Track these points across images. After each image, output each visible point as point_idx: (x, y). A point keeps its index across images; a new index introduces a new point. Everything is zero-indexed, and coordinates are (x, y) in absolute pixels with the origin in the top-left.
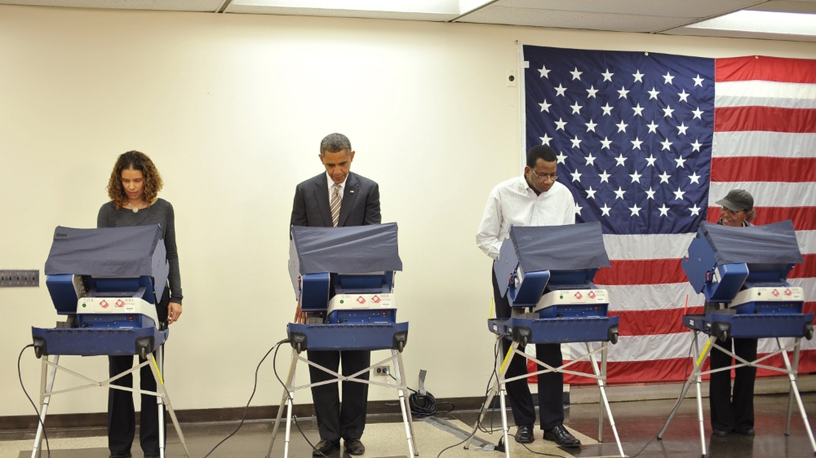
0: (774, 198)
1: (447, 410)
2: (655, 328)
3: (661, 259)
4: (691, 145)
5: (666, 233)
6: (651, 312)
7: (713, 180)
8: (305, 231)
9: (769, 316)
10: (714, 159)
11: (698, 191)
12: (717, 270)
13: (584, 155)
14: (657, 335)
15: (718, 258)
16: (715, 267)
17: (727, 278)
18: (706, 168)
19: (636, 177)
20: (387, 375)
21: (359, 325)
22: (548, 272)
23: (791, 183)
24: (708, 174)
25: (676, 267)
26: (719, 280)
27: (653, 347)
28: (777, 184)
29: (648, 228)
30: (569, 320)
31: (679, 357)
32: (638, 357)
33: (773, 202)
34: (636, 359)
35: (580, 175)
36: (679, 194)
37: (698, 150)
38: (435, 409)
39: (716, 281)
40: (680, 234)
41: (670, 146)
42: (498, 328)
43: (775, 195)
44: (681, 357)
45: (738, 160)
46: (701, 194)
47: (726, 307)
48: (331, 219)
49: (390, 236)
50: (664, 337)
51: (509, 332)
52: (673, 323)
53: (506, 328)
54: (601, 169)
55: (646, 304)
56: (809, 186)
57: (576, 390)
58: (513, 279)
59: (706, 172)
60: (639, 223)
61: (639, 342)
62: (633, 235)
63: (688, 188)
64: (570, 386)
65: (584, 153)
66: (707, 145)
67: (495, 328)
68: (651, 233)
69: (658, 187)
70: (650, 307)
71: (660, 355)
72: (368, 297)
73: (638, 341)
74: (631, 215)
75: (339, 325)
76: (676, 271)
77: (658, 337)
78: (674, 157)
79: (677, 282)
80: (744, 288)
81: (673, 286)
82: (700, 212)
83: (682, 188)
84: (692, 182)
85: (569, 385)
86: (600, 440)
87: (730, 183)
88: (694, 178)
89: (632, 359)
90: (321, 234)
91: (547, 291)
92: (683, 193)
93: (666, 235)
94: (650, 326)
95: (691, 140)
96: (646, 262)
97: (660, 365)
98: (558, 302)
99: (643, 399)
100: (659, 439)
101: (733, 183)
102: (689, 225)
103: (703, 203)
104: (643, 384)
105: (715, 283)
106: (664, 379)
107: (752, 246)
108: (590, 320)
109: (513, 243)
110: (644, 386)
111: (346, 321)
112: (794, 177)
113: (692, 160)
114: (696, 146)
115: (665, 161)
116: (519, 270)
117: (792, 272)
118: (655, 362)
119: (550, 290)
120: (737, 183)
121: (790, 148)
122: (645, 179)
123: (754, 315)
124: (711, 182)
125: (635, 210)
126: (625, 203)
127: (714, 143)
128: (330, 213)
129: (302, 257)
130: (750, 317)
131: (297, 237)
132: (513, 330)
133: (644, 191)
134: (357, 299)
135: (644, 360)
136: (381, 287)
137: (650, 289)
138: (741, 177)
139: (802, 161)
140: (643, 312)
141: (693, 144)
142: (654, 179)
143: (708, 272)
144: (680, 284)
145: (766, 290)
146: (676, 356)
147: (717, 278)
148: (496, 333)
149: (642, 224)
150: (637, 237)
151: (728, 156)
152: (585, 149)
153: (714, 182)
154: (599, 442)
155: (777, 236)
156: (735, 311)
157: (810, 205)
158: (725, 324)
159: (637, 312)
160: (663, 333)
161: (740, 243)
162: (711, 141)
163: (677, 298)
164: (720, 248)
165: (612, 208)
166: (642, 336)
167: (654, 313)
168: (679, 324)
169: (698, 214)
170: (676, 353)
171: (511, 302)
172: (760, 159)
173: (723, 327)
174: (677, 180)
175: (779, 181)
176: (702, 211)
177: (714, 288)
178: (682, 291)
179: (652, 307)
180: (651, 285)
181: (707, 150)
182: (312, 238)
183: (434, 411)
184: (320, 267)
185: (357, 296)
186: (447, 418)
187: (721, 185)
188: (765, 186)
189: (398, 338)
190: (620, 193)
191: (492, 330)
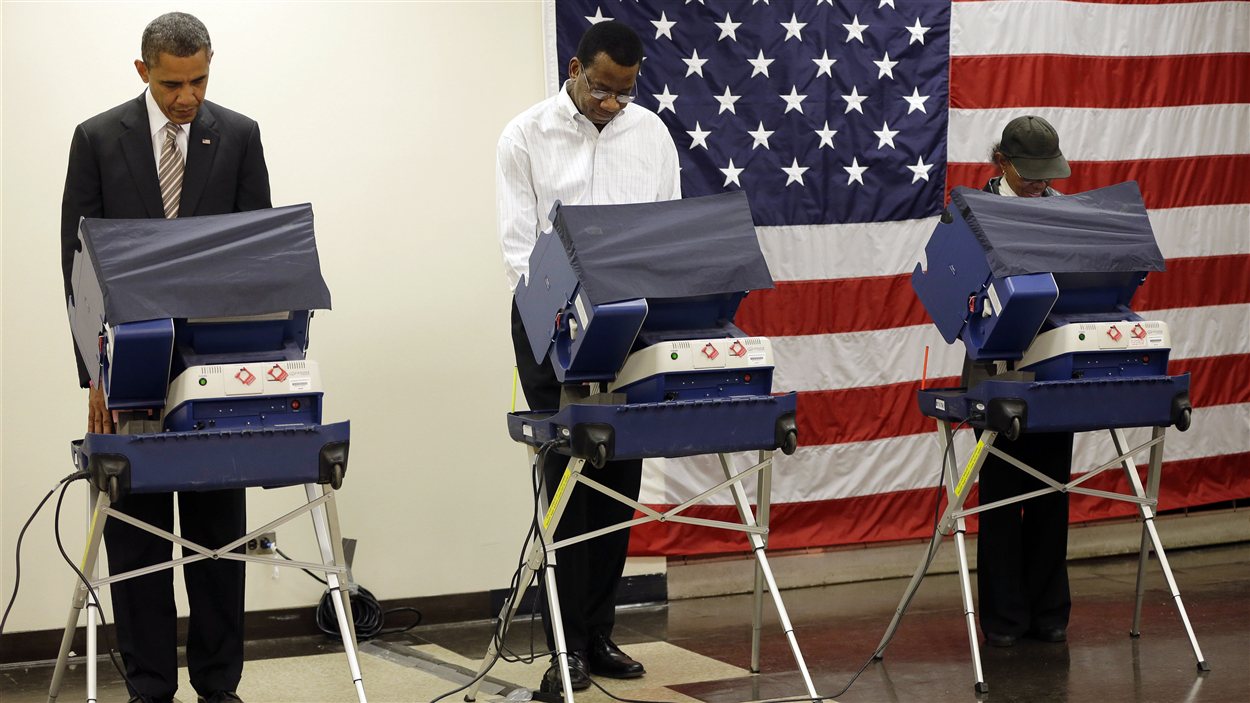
0: (1081, 143)
1: (404, 626)
2: (845, 429)
3: (853, 277)
4: (908, 31)
5: (861, 221)
6: (837, 393)
7: (956, 105)
8: (112, 229)
9: (1105, 383)
10: (955, 59)
11: (925, 129)
12: (991, 290)
13: (681, 54)
14: (850, 444)
15: (994, 264)
16: (987, 283)
17: (1013, 304)
18: (938, 79)
19: (794, 101)
20: (271, 553)
21: (244, 431)
22: (643, 303)
23: (1113, 110)
24: (944, 93)
25: (886, 293)
26: (998, 310)
27: (842, 469)
28: (1085, 111)
29: (825, 210)
30: (692, 405)
31: (899, 489)
32: (810, 492)
33: (1079, 152)
34: (805, 497)
35: (675, 97)
36: (886, 136)
37: (922, 40)
38: (379, 624)
39: (990, 313)
40: (891, 222)
41: (864, 33)
42: (533, 430)
43: (1083, 136)
44: (902, 489)
45: (1004, 62)
46: (931, 136)
47: (1010, 367)
48: (160, 203)
49: (299, 234)
50: (866, 447)
51: (563, 437)
52: (882, 415)
53: (554, 429)
54: (720, 84)
55: (826, 376)
56: (1149, 116)
57: (681, 569)
58: (564, 321)
59: (940, 88)
60: (805, 200)
61: (813, 459)
62: (793, 227)
63: (904, 123)
64: (668, 561)
65: (682, 51)
66: (939, 31)
67: (528, 431)
68: (831, 223)
69: (841, 121)
70: (834, 382)
71: (857, 488)
72: (259, 369)
73: (809, 458)
74: (788, 184)
75: (201, 433)
76: (886, 304)
77: (852, 449)
78: (872, 56)
79: (888, 327)
80: (1049, 326)
81: (880, 335)
82: (931, 173)
83: (891, 122)
84: (911, 110)
85: (664, 558)
86: (755, 669)
87: (990, 110)
88: (916, 102)
89: (797, 498)
90: (148, 233)
91: (641, 345)
92: (895, 133)
93: (863, 225)
94: (836, 424)
95: (907, 19)
96: (823, 285)
97: (858, 508)
98: (667, 366)
99: (820, 582)
100: (877, 659)
101: (996, 110)
102: (909, 204)
103: (936, 154)
104: (820, 550)
105: (990, 316)
106: (865, 540)
107: (1061, 236)
108: (737, 403)
109: (564, 242)
110: (823, 555)
111: (212, 425)
112: (1117, 99)
113: (907, 62)
114: (918, 32)
115: (855, 65)
116: (578, 301)
117: (1142, 290)
118: (847, 501)
119: (648, 341)
120: (1004, 110)
121: (1107, 35)
122: (813, 104)
123: (1074, 382)
124: (950, 109)
125: (795, 173)
126: (774, 157)
127: (954, 26)
128: (158, 190)
129: (109, 286)
130: (1065, 385)
131: (95, 243)
132: (573, 432)
133: (813, 130)
134: (235, 374)
135: (824, 498)
136: (282, 347)
137: (832, 344)
138: (1012, 98)
139: (1132, 63)
140: (819, 394)
141: (910, 29)
142: (833, 104)
143: (972, 295)
144: (895, 330)
145: (1095, 328)
146: (890, 488)
147: (993, 305)
148: (528, 443)
149: (811, 201)
150: (800, 230)
151: (984, 53)
152: (684, 41)
153: (956, 110)
154: (753, 672)
155: (1110, 216)
156: (1032, 375)
157: (1152, 157)
158: (1014, 402)
159: (807, 395)
160: (864, 439)
161: (1038, 230)
162: (948, 22)
163: (890, 362)
164: (997, 242)
165: (746, 168)
166: (819, 448)
167: (842, 394)
168: (896, 417)
169: (926, 177)
170: (891, 482)
171: (560, 372)
172: (1048, 59)
173: (1010, 410)
174: (881, 106)
175: (1089, 107)
176: (933, 172)
177: (988, 329)
178: (899, 345)
179: (838, 382)
180: (834, 336)
181: (939, 42)
182: (127, 243)
183: (377, 627)
184: (152, 308)
185: (236, 368)
186: (408, 642)
187: (973, 115)
188: (1062, 116)
189: (332, 457)
190: (761, 136)
191: (518, 436)
